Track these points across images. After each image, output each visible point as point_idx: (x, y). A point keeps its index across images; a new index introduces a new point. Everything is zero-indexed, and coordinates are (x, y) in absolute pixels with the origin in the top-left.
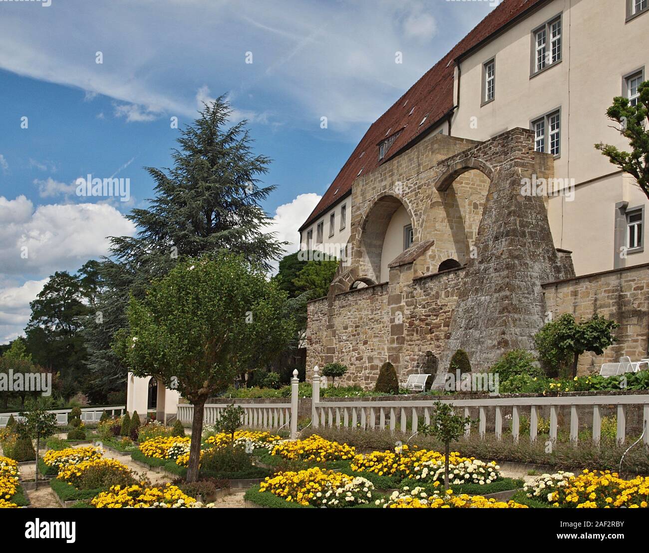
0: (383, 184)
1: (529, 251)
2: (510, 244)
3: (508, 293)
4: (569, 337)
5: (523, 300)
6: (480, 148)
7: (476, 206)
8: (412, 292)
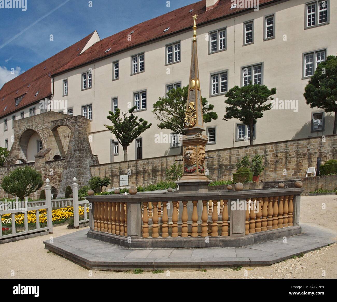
0: (28, 124)
1: (85, 156)
2: (79, 153)
3: (80, 168)
4: (99, 182)
5: (84, 171)
6: (67, 120)
7: (65, 137)
8: (45, 166)
